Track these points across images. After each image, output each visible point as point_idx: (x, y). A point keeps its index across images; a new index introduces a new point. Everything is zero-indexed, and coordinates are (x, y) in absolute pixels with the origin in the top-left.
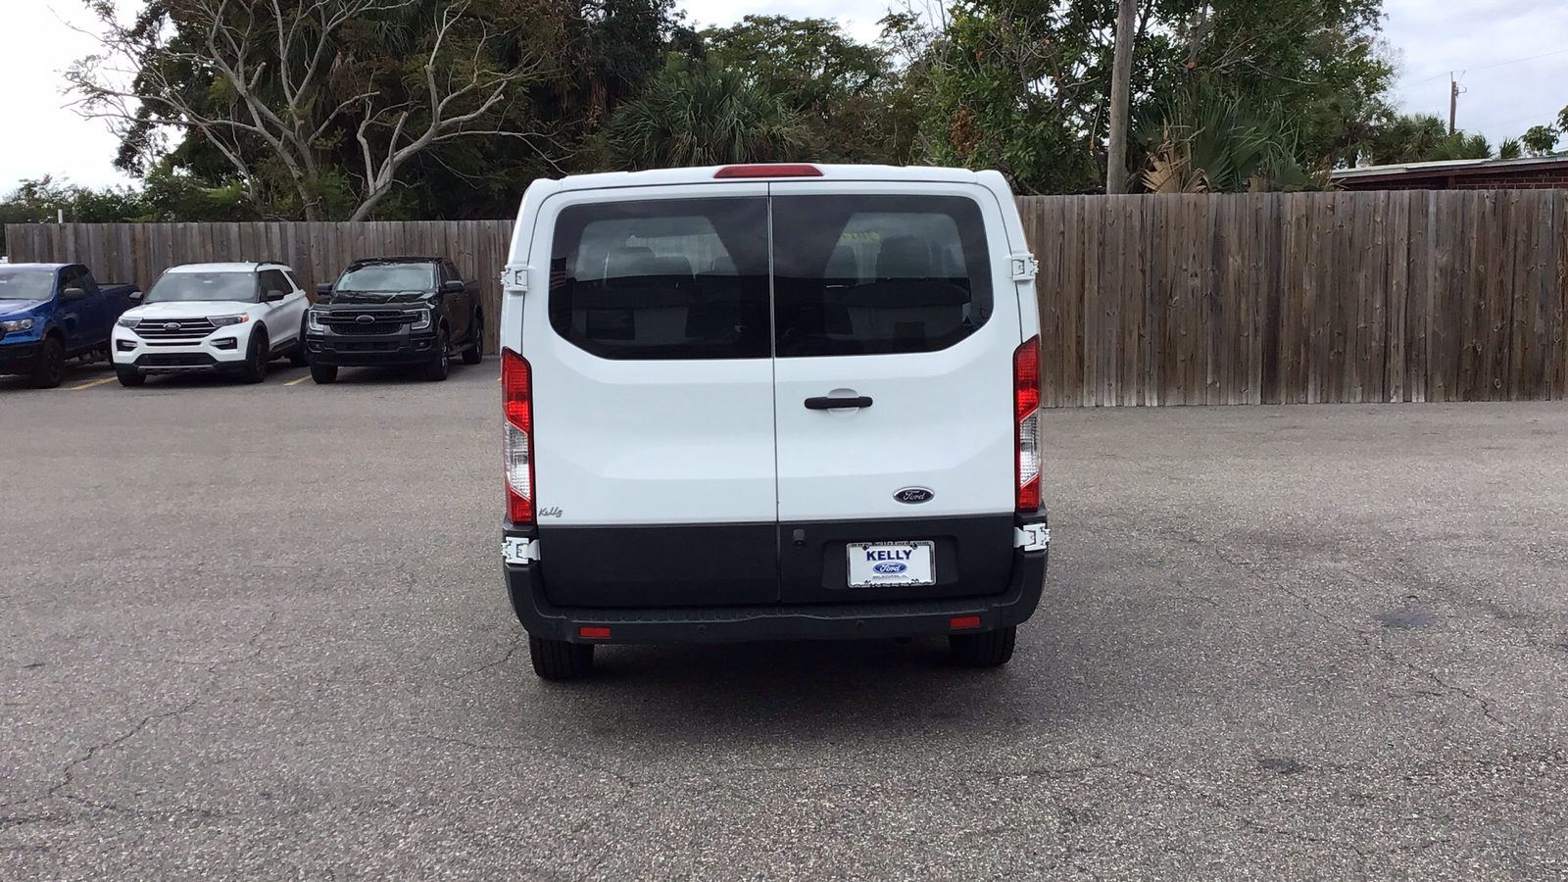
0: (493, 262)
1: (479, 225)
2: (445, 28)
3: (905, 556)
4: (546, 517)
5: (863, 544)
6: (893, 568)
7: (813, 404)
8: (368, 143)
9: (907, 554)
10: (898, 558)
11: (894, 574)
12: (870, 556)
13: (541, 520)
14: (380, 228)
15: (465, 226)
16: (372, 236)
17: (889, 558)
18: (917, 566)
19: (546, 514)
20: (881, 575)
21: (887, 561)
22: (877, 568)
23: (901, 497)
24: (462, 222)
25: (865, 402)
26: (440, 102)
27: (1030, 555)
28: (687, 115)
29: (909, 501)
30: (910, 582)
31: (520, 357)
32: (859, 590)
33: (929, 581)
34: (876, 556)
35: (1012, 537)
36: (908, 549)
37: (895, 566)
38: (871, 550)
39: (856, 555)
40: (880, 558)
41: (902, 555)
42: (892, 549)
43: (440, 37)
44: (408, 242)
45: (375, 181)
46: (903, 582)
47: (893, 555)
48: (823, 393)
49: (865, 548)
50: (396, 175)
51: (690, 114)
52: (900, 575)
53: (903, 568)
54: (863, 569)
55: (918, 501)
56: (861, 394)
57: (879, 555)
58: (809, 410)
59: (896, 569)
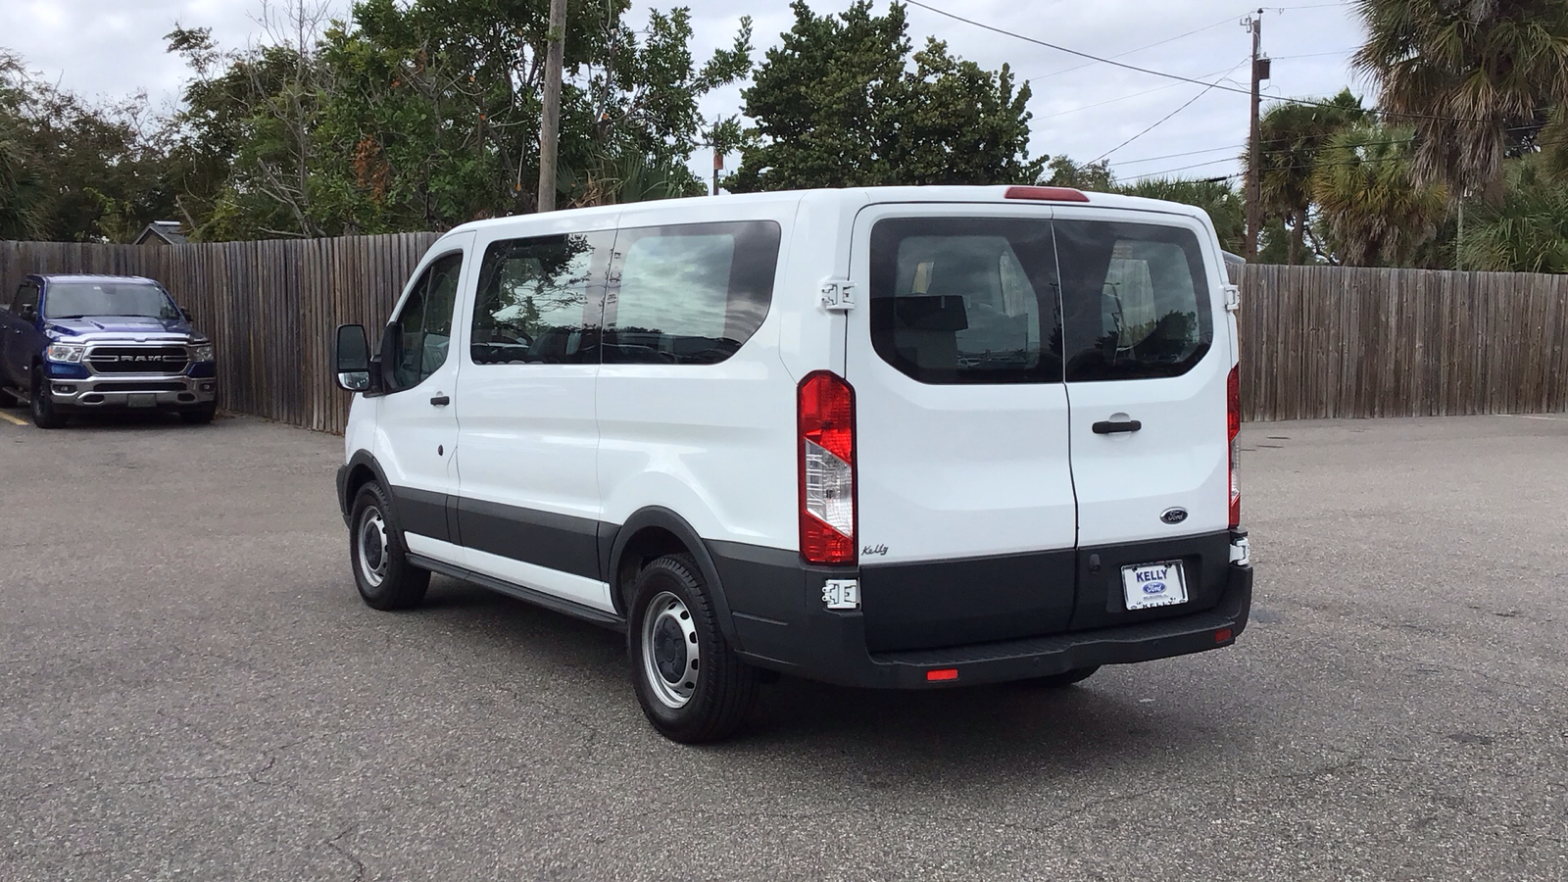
3: (1163, 576)
4: (870, 555)
5: (1132, 566)
6: (1156, 589)
7: (1098, 428)
9: (1164, 573)
10: (1159, 578)
11: (1157, 594)
12: (1139, 577)
13: (864, 559)
17: (1153, 578)
18: (1172, 585)
19: (870, 553)
20: (1149, 596)
21: (1151, 581)
22: (1145, 589)
23: (1166, 518)
25: (1134, 426)
27: (1238, 570)
29: (1171, 522)
30: (1169, 601)
31: (843, 382)
32: (1135, 611)
33: (1182, 599)
34: (1143, 576)
35: (1229, 552)
36: (1163, 568)
37: (1158, 586)
38: (1139, 571)
39: (1129, 575)
40: (1147, 580)
41: (1161, 575)
42: (1154, 569)
46: (1165, 602)
47: (1155, 576)
48: (1105, 418)
49: (1134, 570)
52: (1162, 595)
53: (1163, 588)
54: (1135, 590)
55: (1178, 521)
56: (1133, 418)
57: (1146, 576)
58: (1096, 435)
59: (1159, 589)
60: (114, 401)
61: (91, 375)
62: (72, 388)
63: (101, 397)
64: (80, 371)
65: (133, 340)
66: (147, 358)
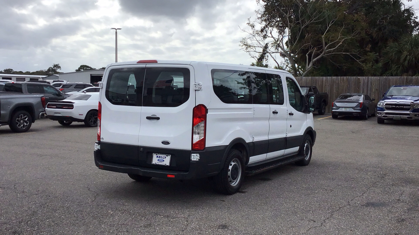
0: (334, 88)
1: (331, 78)
2: (330, 25)
3: (164, 158)
4: (101, 140)
5: (156, 154)
6: (161, 161)
7: (148, 118)
8: (308, 57)
9: (165, 157)
10: (163, 158)
12: (157, 157)
14: (306, 78)
15: (328, 78)
16: (303, 80)
17: (161, 158)
18: (167, 161)
20: (158, 162)
21: (160, 158)
22: (158, 160)
23: (163, 143)
24: (327, 77)
25: (158, 119)
26: (325, 47)
27: (192, 162)
28: (408, 47)
29: (164, 144)
30: (164, 164)
32: (153, 165)
33: (168, 165)
34: (158, 157)
35: (190, 156)
36: (165, 156)
37: (162, 160)
38: (158, 155)
39: (155, 156)
40: (159, 158)
41: (164, 157)
42: (162, 156)
43: (328, 28)
44: (312, 83)
45: (308, 66)
46: (163, 164)
47: (162, 157)
48: (150, 116)
49: (157, 155)
50: (313, 65)
51: (409, 46)
52: (163, 162)
53: (163, 161)
54: (155, 160)
55: (167, 144)
56: (158, 116)
57: (159, 157)
58: (147, 119)
59: (162, 161)
60: (390, 117)
61: (385, 111)
62: (381, 114)
63: (387, 116)
64: (382, 109)
65: (396, 102)
66: (399, 107)
